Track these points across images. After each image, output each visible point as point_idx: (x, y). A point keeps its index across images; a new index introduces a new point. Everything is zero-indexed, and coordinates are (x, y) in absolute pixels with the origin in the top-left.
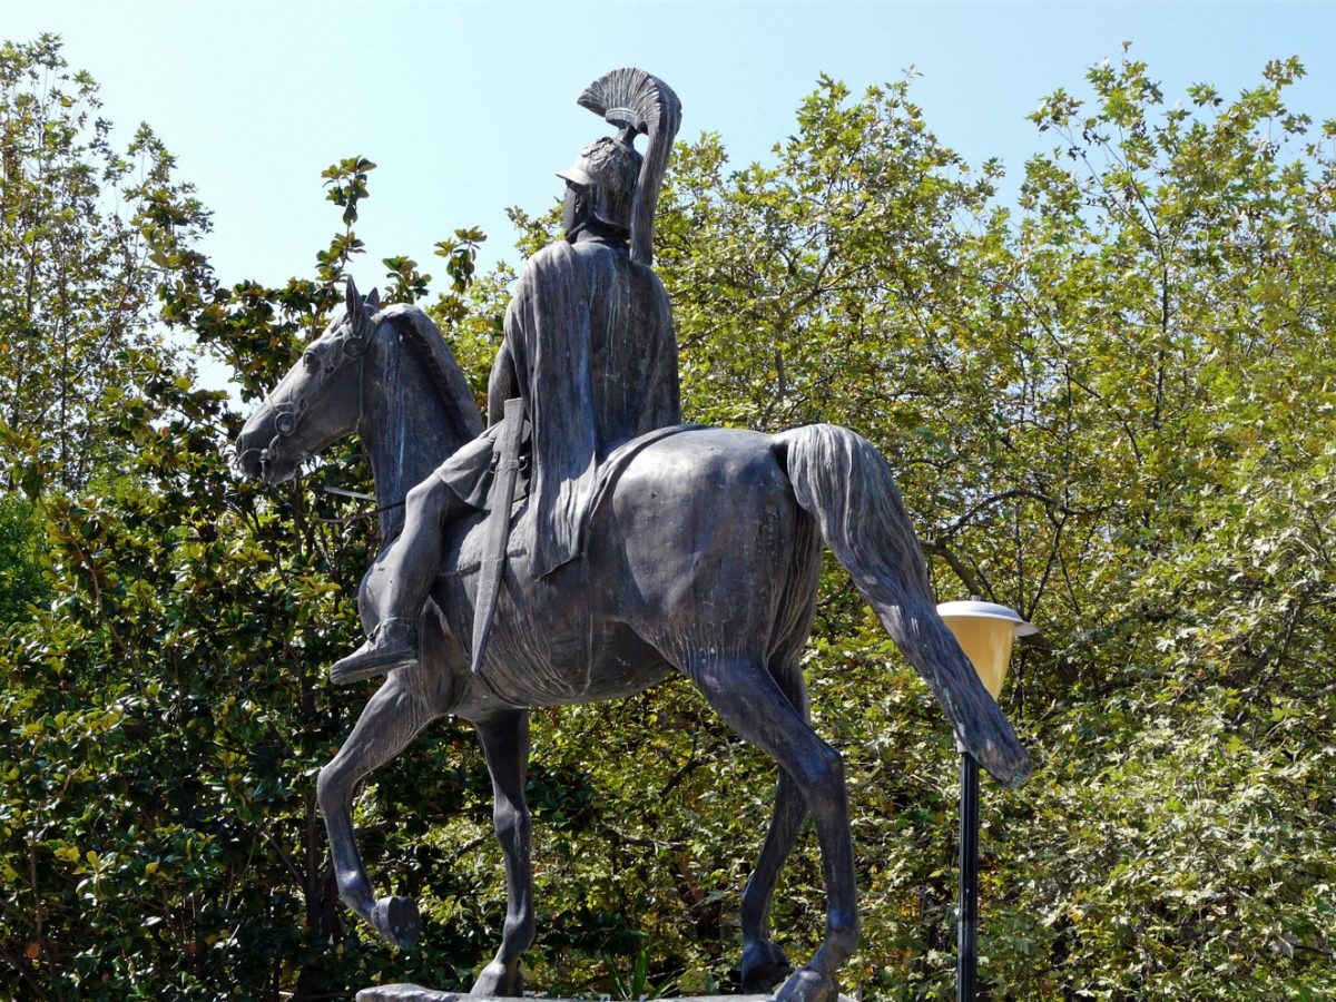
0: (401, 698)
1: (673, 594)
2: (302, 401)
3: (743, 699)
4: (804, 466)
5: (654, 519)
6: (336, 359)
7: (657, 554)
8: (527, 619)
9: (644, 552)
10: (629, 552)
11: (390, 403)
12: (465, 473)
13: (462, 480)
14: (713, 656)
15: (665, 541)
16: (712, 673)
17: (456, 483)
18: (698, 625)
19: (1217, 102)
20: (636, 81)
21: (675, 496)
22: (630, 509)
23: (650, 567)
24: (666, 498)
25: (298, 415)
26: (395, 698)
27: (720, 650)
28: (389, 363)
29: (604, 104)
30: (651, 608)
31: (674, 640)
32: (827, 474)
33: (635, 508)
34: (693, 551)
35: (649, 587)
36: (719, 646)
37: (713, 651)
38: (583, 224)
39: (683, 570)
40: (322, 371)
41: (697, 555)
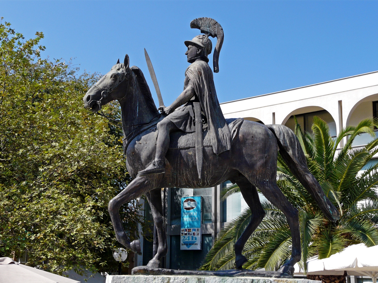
0: (146, 182)
1: (259, 164)
2: (111, 89)
3: (277, 194)
4: (284, 135)
5: (252, 143)
6: (122, 78)
7: (254, 153)
8: (209, 165)
9: (249, 152)
10: (244, 151)
11: (134, 94)
12: (179, 120)
13: (178, 122)
14: (267, 181)
15: (256, 150)
16: (268, 186)
17: (176, 123)
18: (265, 173)
19: (23, 38)
20: (213, 22)
21: (259, 138)
22: (245, 139)
23: (251, 156)
24: (257, 138)
25: (109, 92)
26: (144, 182)
27: (269, 180)
28: (135, 83)
29: (200, 25)
30: (251, 166)
31: (256, 176)
32: (291, 138)
33: (247, 139)
34: (265, 153)
35: (251, 161)
36: (269, 179)
37: (267, 180)
38: (199, 57)
39: (262, 158)
40: (118, 81)
41: (266, 155)
